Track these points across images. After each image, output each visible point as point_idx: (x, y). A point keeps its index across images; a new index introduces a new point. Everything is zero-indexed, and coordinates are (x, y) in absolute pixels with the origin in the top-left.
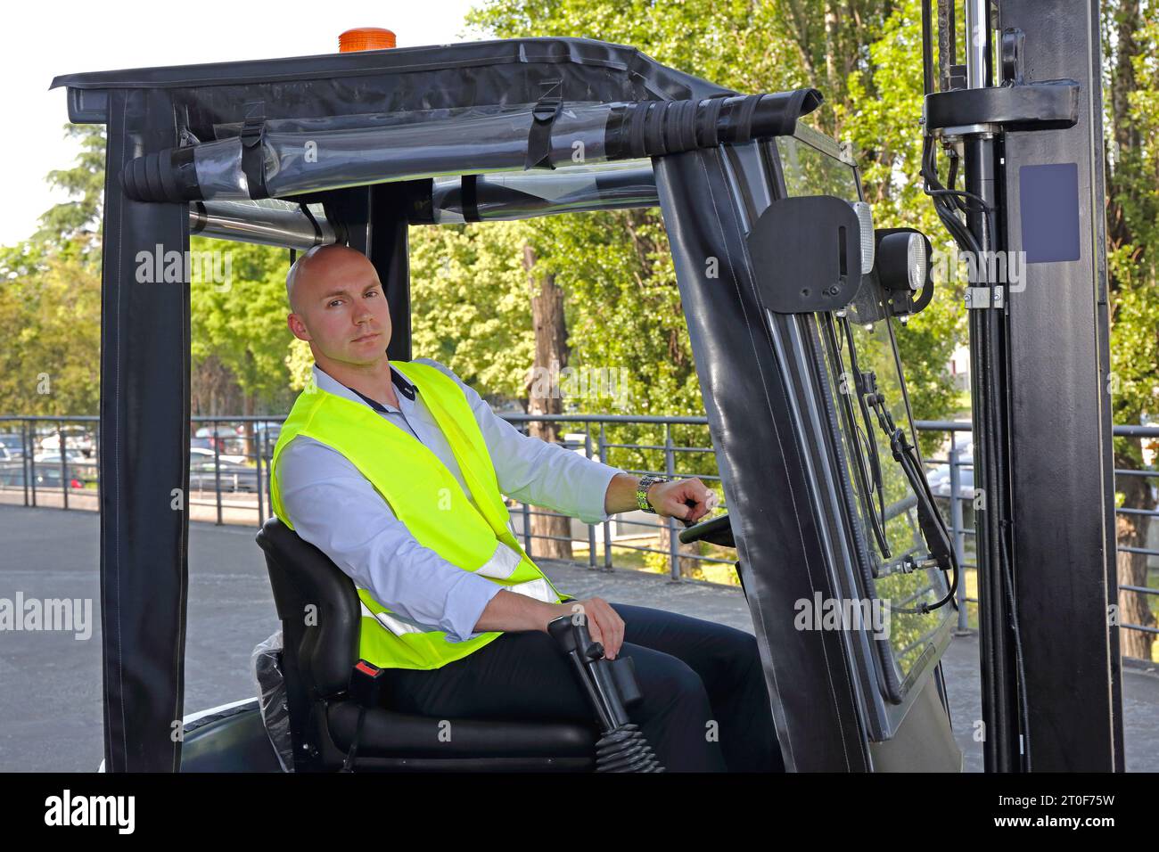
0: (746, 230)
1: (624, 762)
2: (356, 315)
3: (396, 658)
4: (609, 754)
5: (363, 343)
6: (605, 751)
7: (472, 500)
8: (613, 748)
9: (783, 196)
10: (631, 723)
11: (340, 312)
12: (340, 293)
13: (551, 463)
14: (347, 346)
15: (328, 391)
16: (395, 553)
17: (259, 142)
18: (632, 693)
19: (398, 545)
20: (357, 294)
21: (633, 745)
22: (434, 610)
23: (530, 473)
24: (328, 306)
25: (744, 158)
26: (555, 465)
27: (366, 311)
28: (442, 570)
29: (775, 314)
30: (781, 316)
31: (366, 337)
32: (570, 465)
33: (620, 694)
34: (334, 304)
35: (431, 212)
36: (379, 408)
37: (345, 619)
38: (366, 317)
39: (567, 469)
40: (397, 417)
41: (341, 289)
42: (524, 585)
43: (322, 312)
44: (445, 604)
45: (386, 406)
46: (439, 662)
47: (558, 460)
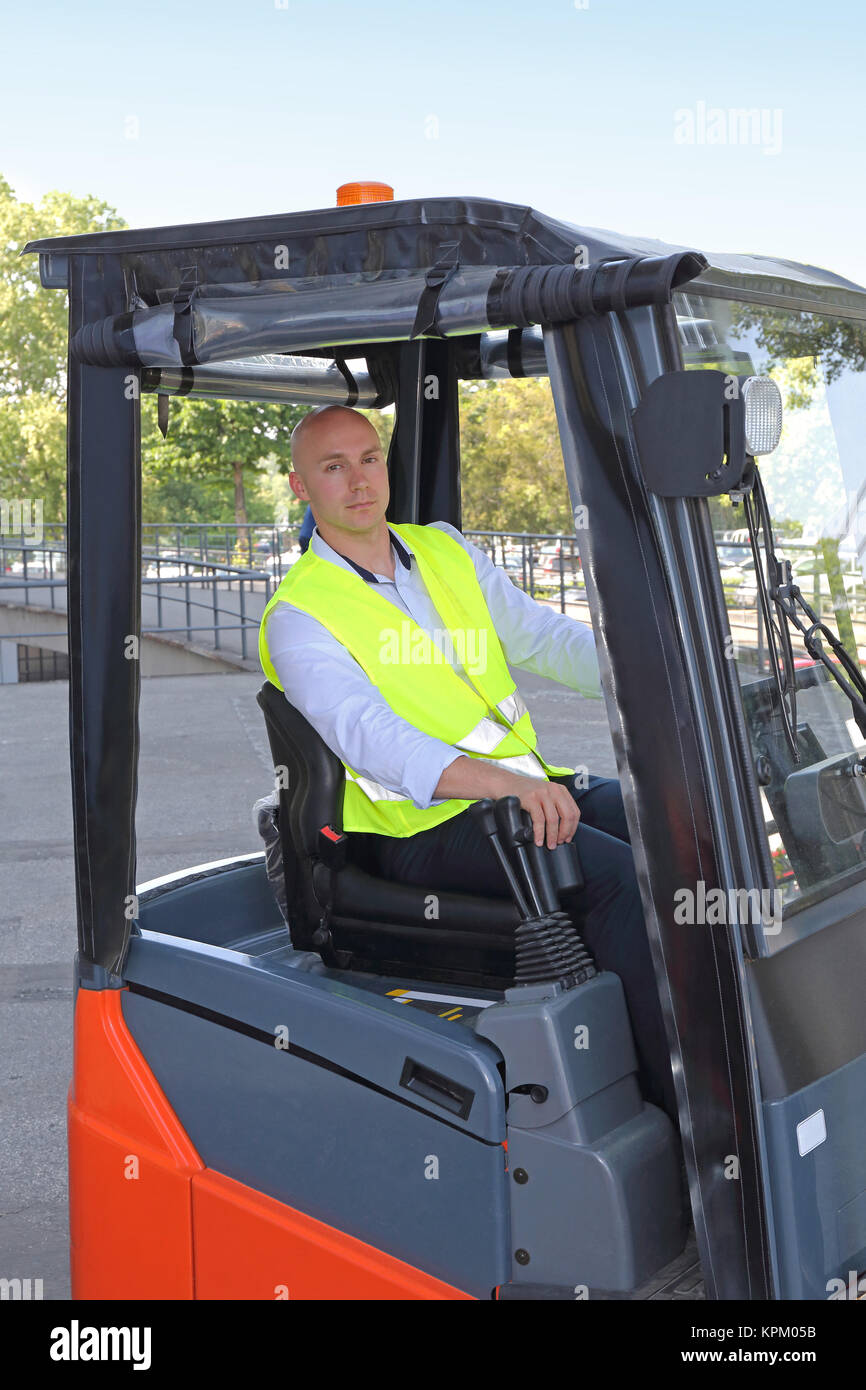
0: (634, 405)
1: (539, 952)
2: (352, 482)
3: (374, 824)
4: (526, 942)
5: (359, 509)
6: (522, 938)
7: (462, 674)
8: (531, 936)
9: (678, 369)
10: (562, 911)
11: (337, 479)
12: (338, 456)
13: (556, 633)
14: (342, 512)
15: (321, 556)
16: (359, 720)
17: (189, 308)
18: (568, 880)
19: (363, 709)
20: (354, 456)
21: (559, 934)
22: (396, 778)
23: (534, 646)
24: (326, 470)
25: (637, 328)
26: (558, 637)
27: (364, 478)
28: (403, 737)
29: (660, 498)
30: (670, 503)
31: (361, 505)
32: (573, 638)
33: (554, 880)
34: (333, 468)
35: (479, 366)
36: (369, 577)
37: (329, 780)
38: (362, 485)
39: (568, 643)
40: (390, 587)
41: (337, 451)
42: (510, 760)
43: (320, 475)
44: (403, 771)
45: (377, 576)
46: (409, 831)
47: (562, 633)
